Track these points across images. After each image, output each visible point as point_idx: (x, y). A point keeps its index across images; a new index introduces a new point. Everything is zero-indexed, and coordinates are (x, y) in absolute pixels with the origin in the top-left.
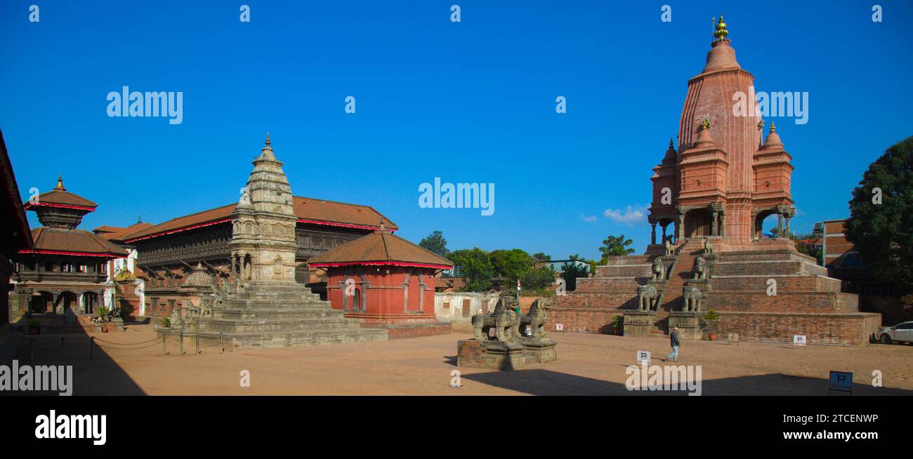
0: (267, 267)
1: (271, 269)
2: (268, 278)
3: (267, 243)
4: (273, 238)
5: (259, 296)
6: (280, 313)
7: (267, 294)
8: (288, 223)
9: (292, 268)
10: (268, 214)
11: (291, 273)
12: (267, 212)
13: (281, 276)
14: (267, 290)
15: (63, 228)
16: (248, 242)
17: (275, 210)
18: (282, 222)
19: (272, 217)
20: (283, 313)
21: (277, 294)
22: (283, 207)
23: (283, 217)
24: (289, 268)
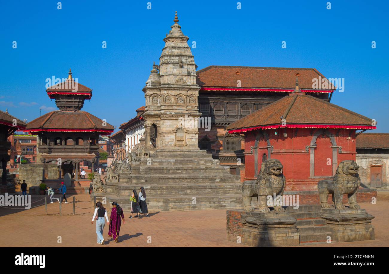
0: (169, 135)
1: (173, 136)
2: (171, 145)
3: (168, 113)
4: (175, 108)
5: (156, 162)
6: (170, 178)
7: (163, 160)
8: (190, 93)
9: (194, 135)
10: (169, 86)
11: (194, 140)
12: (169, 84)
13: (183, 143)
14: (166, 157)
15: (70, 110)
16: (153, 114)
17: (178, 81)
18: (184, 92)
19: (174, 89)
20: (174, 178)
21: (174, 160)
22: (185, 78)
23: (184, 88)
24: (191, 135)
